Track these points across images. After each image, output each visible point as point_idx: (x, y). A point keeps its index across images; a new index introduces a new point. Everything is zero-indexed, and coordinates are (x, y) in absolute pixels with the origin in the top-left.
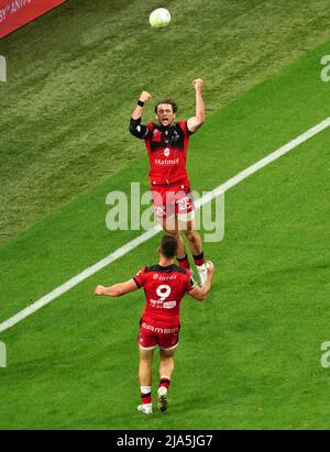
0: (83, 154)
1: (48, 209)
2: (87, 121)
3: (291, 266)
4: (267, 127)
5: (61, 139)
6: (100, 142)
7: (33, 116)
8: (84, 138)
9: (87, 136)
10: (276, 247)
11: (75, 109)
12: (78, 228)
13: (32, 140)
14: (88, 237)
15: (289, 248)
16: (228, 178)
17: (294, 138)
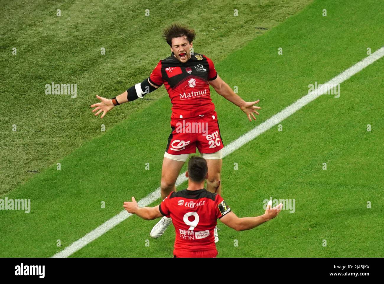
0: (119, 79)
1: (79, 141)
2: (124, 41)
3: (357, 206)
4: (329, 48)
5: (95, 61)
6: (139, 65)
7: (62, 36)
8: (120, 61)
9: (123, 58)
10: (340, 185)
11: (110, 28)
12: (114, 164)
13: (61, 62)
14: (125, 173)
15: (355, 186)
16: (284, 106)
17: (359, 61)
